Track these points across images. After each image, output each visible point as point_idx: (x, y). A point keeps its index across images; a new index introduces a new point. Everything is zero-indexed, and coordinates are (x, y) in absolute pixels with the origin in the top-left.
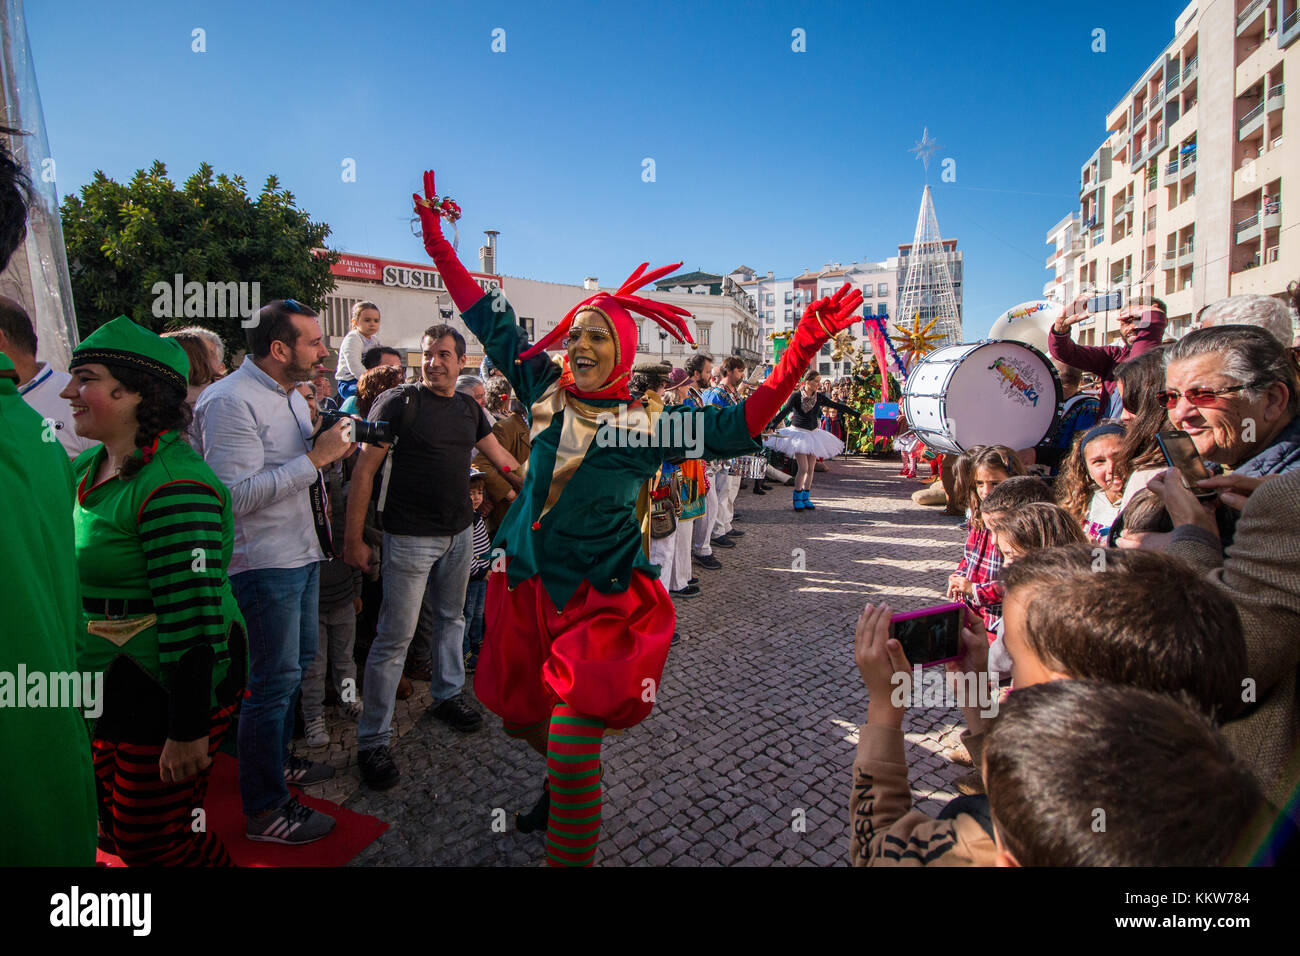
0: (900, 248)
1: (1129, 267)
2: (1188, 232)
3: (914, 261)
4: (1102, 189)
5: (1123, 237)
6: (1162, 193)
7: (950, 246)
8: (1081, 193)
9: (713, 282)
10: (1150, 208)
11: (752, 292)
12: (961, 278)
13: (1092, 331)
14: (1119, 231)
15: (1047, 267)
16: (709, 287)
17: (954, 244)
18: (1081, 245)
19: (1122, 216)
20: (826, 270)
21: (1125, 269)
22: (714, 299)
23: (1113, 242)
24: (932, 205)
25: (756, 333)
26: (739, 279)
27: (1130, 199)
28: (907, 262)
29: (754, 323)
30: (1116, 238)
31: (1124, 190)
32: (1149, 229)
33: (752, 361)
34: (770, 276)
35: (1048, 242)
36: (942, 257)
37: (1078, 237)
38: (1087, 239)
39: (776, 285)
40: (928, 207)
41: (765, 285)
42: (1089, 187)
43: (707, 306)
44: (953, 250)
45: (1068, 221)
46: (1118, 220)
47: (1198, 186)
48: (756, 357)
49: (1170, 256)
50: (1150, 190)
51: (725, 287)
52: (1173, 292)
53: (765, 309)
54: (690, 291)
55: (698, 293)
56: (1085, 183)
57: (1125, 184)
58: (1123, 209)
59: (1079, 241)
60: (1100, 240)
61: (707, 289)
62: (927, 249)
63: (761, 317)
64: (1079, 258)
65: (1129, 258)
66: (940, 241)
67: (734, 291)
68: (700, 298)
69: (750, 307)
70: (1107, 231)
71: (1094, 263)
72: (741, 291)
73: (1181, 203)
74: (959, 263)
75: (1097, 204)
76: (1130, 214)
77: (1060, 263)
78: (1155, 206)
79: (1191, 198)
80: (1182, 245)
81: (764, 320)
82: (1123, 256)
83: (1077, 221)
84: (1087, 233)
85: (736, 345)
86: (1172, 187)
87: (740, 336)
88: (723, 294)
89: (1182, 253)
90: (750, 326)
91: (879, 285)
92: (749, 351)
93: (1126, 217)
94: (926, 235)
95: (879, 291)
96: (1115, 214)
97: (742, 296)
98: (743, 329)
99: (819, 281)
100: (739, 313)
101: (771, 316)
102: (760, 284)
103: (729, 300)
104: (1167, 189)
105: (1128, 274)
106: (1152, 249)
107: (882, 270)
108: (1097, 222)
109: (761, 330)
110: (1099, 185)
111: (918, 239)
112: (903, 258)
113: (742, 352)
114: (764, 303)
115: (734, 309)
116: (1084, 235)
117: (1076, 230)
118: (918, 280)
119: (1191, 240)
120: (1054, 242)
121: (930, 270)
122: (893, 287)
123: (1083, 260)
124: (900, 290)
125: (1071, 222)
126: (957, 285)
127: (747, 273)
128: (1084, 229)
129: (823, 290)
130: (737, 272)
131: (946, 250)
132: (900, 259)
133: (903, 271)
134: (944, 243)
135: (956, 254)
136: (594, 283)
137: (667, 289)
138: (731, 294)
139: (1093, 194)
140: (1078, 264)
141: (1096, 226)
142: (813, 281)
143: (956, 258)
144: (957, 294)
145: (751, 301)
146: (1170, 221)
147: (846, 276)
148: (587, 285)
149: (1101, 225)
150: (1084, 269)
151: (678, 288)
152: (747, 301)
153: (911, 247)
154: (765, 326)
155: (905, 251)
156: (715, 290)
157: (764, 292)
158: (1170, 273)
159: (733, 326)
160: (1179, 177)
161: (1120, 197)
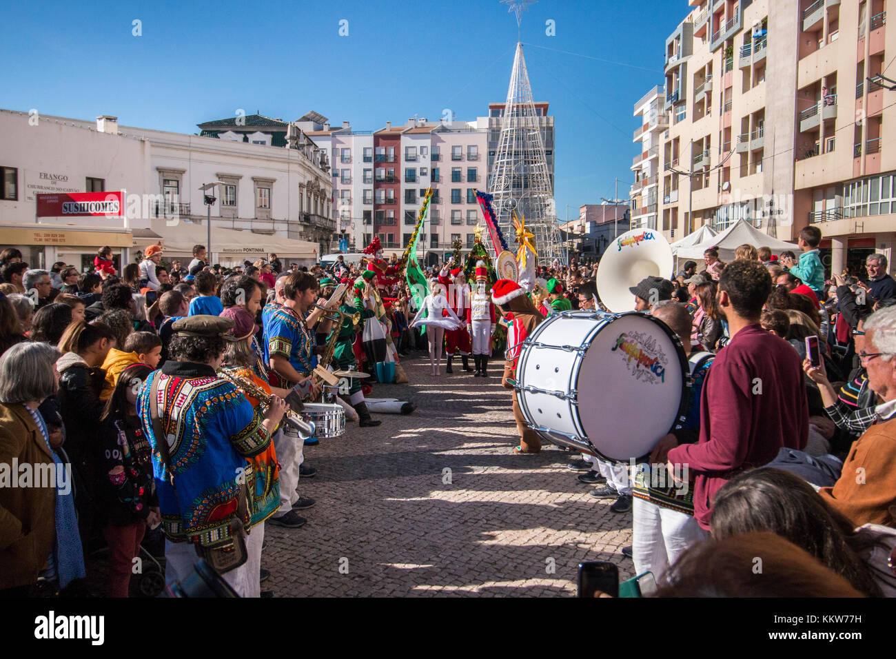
0: (491, 107)
1: (708, 147)
2: (759, 116)
3: (506, 123)
4: (685, 64)
5: (703, 116)
6: (737, 76)
7: (543, 109)
8: (665, 67)
9: (275, 130)
10: (727, 89)
11: (325, 145)
12: (552, 146)
13: (675, 209)
14: (701, 109)
15: (634, 141)
16: (270, 136)
17: (546, 108)
18: (665, 120)
19: (702, 95)
20: (409, 125)
21: (704, 149)
22: (277, 151)
23: (694, 120)
24: (524, 64)
25: (329, 196)
26: (308, 128)
27: (710, 78)
28: (498, 123)
29: (327, 182)
30: (697, 116)
31: (704, 68)
32: (726, 110)
33: (324, 229)
34: (345, 127)
35: (635, 114)
36: (534, 121)
37: (663, 111)
38: (671, 115)
39: (353, 138)
40: (521, 66)
41: (339, 138)
42: (673, 61)
43: (269, 159)
44: (545, 115)
45: (653, 96)
46: (699, 98)
47: (769, 71)
48: (329, 224)
49: (744, 139)
50: (727, 72)
51: (291, 138)
52: (746, 175)
53: (340, 166)
54: (246, 140)
55: (256, 142)
56: (669, 57)
57: (705, 63)
58: (702, 88)
59: (664, 116)
60: (683, 116)
61: (268, 138)
62: (520, 111)
63: (335, 175)
64: (663, 134)
65: (708, 138)
66: (534, 103)
67: (303, 143)
68: (259, 149)
69: (322, 163)
70: (689, 108)
71: (677, 140)
72: (311, 143)
73: (753, 87)
74: (550, 129)
75: (679, 79)
76: (709, 93)
77: (646, 136)
78: (731, 87)
79: (761, 82)
80: (754, 129)
81: (339, 179)
82: (703, 135)
83: (661, 95)
84: (670, 109)
85: (305, 209)
86: (746, 70)
87: (309, 198)
88: (288, 146)
89: (754, 137)
90: (322, 186)
91: (469, 147)
92: (321, 217)
93: (705, 95)
94: (519, 96)
95: (469, 154)
96: (696, 92)
97: (312, 149)
98: (313, 190)
99: (402, 137)
100: (309, 170)
101: (347, 174)
102: (334, 135)
103: (295, 154)
104: (741, 72)
105: (707, 155)
106: (728, 130)
107: (472, 130)
108: (680, 98)
109: (335, 191)
110: (682, 60)
111: (510, 99)
112: (494, 119)
113: (312, 218)
114: (338, 159)
115: (302, 165)
116: (668, 110)
117: (661, 104)
118: (510, 147)
119: (761, 124)
120: (641, 115)
121: (521, 135)
122: (483, 150)
123: (667, 137)
124: (492, 154)
125: (656, 96)
126: (549, 153)
127: (318, 121)
128: (668, 104)
129: (407, 148)
130: (305, 119)
131: (539, 114)
132: (490, 121)
133: (494, 134)
134: (536, 106)
135: (548, 119)
136: (110, 124)
137: (215, 135)
138: (298, 147)
139: (676, 69)
140: (662, 140)
141: (679, 102)
142: (397, 137)
143: (548, 123)
144: (550, 163)
145: (323, 156)
146: (744, 104)
147: (433, 134)
148: (101, 126)
149: (683, 102)
150: (668, 145)
151: (230, 134)
152: (318, 156)
153: (503, 107)
154: (340, 186)
155: (497, 110)
156: (279, 140)
157: (339, 146)
158: (744, 155)
159: (301, 186)
160: (752, 60)
161: (700, 74)
